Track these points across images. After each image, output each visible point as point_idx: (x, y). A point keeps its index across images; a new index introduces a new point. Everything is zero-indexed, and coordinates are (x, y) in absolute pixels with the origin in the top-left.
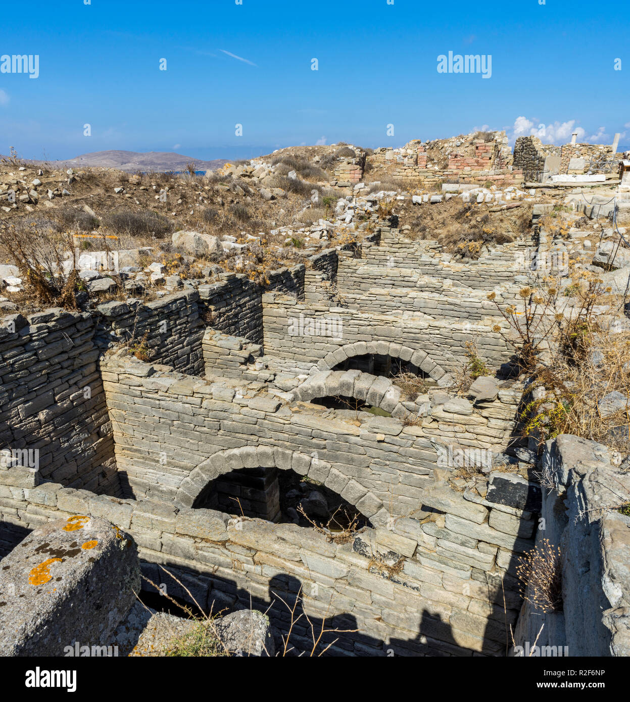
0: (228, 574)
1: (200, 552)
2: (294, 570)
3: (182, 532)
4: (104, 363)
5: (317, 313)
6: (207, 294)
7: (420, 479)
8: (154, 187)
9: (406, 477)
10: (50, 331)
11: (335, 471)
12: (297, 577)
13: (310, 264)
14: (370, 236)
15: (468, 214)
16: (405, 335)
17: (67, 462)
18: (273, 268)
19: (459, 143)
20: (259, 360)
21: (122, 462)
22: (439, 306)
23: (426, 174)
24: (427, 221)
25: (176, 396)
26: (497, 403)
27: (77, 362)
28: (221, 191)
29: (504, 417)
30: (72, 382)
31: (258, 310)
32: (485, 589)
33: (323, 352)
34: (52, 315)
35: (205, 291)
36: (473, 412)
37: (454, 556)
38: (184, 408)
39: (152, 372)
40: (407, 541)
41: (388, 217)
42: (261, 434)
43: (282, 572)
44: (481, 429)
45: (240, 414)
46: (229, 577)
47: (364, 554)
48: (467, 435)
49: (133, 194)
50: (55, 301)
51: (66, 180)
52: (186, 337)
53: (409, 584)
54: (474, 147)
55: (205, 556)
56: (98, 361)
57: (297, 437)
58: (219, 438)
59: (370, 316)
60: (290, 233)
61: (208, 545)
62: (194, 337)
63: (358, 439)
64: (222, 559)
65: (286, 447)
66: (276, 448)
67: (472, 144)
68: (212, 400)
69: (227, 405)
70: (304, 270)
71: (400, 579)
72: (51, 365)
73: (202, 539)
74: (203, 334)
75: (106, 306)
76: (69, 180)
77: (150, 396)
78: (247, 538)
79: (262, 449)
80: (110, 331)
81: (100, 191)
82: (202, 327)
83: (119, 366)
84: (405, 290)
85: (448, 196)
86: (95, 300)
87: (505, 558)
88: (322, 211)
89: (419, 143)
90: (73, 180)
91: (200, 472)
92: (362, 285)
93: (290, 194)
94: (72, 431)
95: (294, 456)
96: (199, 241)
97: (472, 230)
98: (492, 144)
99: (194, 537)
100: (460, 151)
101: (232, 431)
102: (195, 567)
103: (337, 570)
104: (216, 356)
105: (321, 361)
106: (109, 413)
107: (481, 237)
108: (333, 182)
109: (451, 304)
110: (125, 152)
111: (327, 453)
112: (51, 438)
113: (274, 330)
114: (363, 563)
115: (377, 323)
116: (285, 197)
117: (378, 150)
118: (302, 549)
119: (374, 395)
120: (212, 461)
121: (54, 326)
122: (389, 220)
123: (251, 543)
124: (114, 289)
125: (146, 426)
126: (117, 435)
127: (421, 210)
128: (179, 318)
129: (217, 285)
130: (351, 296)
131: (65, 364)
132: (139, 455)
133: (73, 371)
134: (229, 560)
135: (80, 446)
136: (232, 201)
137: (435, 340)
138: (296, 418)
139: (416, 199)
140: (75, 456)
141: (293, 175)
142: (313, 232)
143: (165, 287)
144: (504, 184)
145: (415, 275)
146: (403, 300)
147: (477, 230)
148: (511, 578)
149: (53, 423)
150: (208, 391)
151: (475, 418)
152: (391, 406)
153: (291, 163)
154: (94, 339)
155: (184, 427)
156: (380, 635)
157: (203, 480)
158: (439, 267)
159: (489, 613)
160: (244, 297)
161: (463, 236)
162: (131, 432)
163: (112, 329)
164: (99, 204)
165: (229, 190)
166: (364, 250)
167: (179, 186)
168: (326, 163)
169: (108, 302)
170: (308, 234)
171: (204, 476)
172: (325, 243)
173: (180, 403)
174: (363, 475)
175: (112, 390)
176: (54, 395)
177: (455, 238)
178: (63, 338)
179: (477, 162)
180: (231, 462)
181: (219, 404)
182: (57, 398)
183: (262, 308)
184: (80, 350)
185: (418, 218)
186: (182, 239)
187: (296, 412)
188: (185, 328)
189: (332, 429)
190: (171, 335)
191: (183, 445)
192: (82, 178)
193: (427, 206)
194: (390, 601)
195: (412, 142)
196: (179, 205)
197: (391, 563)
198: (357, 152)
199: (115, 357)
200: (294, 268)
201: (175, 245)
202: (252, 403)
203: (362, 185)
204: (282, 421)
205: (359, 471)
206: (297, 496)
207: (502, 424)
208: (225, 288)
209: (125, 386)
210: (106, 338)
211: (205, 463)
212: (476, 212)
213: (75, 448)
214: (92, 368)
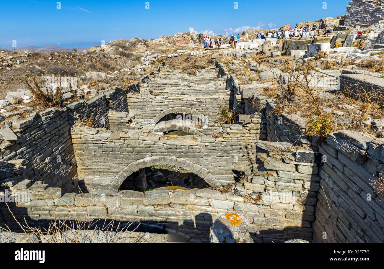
0: (173, 219)
1: (158, 212)
2: (206, 210)
3: (147, 204)
4: (73, 130)
5: (151, 99)
6: (109, 96)
7: (226, 158)
8: (66, 57)
9: (220, 159)
10: (51, 118)
11: (188, 162)
12: (209, 213)
13: (140, 81)
14: (157, 69)
15: (189, 60)
16: (187, 103)
17: (58, 181)
18: (128, 84)
19: (178, 37)
20: (133, 120)
21: (81, 176)
22: (194, 92)
23: (170, 47)
24: (174, 63)
25: (112, 141)
26: (252, 124)
27: (62, 132)
28: (94, 57)
29: (255, 129)
30: (59, 141)
31: (126, 101)
32: (300, 199)
33: (155, 114)
34: (51, 111)
35: (108, 94)
36: (243, 129)
37: (284, 188)
38: (116, 145)
39: (98, 131)
40: (260, 186)
41: (162, 62)
42: (153, 151)
43: (201, 212)
44: (248, 135)
45: (142, 144)
46: (174, 221)
47: (240, 195)
48: (243, 138)
49: (57, 60)
50: (51, 104)
51: (25, 55)
52: (102, 114)
53: (265, 204)
54: (183, 38)
55: (161, 213)
56: (70, 130)
57: (170, 150)
58: (133, 156)
59: (173, 97)
60: (129, 70)
61: (162, 207)
62: (105, 114)
63: (197, 146)
64: (170, 212)
65: (165, 155)
66: (160, 156)
67: (182, 36)
68: (130, 140)
69: (137, 141)
70: (139, 84)
71: (260, 203)
72: (51, 135)
73: (158, 205)
74: (108, 112)
75: (71, 105)
76: (27, 55)
77: (98, 142)
78: (181, 200)
79: (153, 158)
80: (74, 116)
81: (42, 59)
82: (108, 110)
83: (81, 131)
84: (180, 87)
85: (180, 54)
86: (66, 103)
87: (308, 185)
88: (137, 62)
89: (164, 37)
90: (29, 55)
91: (123, 173)
92: (160, 87)
93: (122, 57)
94: (60, 165)
95: (169, 158)
96: (98, 75)
97: (191, 65)
98: (190, 36)
99: (153, 205)
100: (179, 39)
101: (139, 152)
102: (156, 220)
103: (228, 205)
104: (115, 121)
105: (154, 118)
106: (75, 153)
107: (195, 67)
108: (137, 52)
109: (198, 90)
110: (34, 47)
111: (184, 154)
112: (51, 171)
113: (134, 108)
114: (241, 199)
115: (175, 100)
116: (120, 58)
117: (150, 40)
118: (210, 199)
119: (186, 128)
120: (129, 167)
121: (52, 116)
122: (162, 63)
123: (183, 202)
124: (73, 97)
125: (95, 156)
126: (79, 163)
127: (172, 60)
128: (100, 107)
129: (112, 92)
130: (159, 92)
131: (57, 134)
132: (91, 171)
133: (60, 136)
134: (173, 212)
135: (63, 171)
136: (99, 61)
137: (199, 104)
138: (168, 142)
139: (169, 56)
140: (61, 177)
141: (120, 50)
142: (138, 69)
143: (91, 94)
144: (198, 49)
145: (179, 81)
146: (180, 91)
147: (193, 65)
148: (311, 192)
149: (52, 163)
150: (127, 136)
151: (244, 131)
152: (193, 131)
153: (118, 45)
154: (67, 120)
155: (115, 154)
156: (254, 230)
157: (124, 176)
158: (186, 78)
159: (303, 209)
160: (121, 96)
161: (188, 67)
162: (87, 160)
163: (74, 115)
164: (43, 65)
165: (97, 56)
166: (156, 75)
167: (76, 56)
168: (132, 45)
169: (72, 103)
170: (136, 70)
171: (125, 174)
172: (143, 73)
173: (113, 144)
174: (200, 161)
175: (77, 142)
176: (52, 149)
177: (186, 68)
178: (56, 121)
179: (186, 42)
180: (139, 166)
181: (133, 141)
182: (53, 150)
183: (127, 100)
184: (63, 126)
185: (171, 62)
186: (91, 75)
187: (167, 140)
188: (102, 111)
189: (185, 144)
190: (97, 115)
191: (114, 162)
192: (33, 54)
193: (173, 58)
194: (257, 214)
195: (161, 37)
196: (78, 63)
197: (254, 197)
198: (143, 41)
199: (77, 127)
200: (136, 83)
201: (88, 77)
202: (148, 139)
203: (148, 52)
204: (162, 144)
205: (198, 160)
206: (151, 175)
207: (255, 132)
208: (115, 93)
209: (84, 140)
210: (72, 119)
211: (125, 168)
212: (192, 59)
213: (61, 173)
214: (67, 133)
